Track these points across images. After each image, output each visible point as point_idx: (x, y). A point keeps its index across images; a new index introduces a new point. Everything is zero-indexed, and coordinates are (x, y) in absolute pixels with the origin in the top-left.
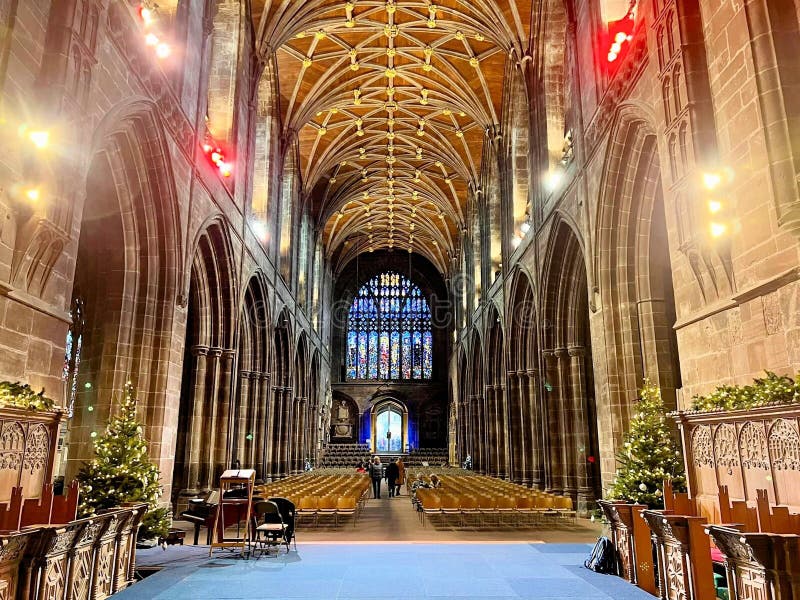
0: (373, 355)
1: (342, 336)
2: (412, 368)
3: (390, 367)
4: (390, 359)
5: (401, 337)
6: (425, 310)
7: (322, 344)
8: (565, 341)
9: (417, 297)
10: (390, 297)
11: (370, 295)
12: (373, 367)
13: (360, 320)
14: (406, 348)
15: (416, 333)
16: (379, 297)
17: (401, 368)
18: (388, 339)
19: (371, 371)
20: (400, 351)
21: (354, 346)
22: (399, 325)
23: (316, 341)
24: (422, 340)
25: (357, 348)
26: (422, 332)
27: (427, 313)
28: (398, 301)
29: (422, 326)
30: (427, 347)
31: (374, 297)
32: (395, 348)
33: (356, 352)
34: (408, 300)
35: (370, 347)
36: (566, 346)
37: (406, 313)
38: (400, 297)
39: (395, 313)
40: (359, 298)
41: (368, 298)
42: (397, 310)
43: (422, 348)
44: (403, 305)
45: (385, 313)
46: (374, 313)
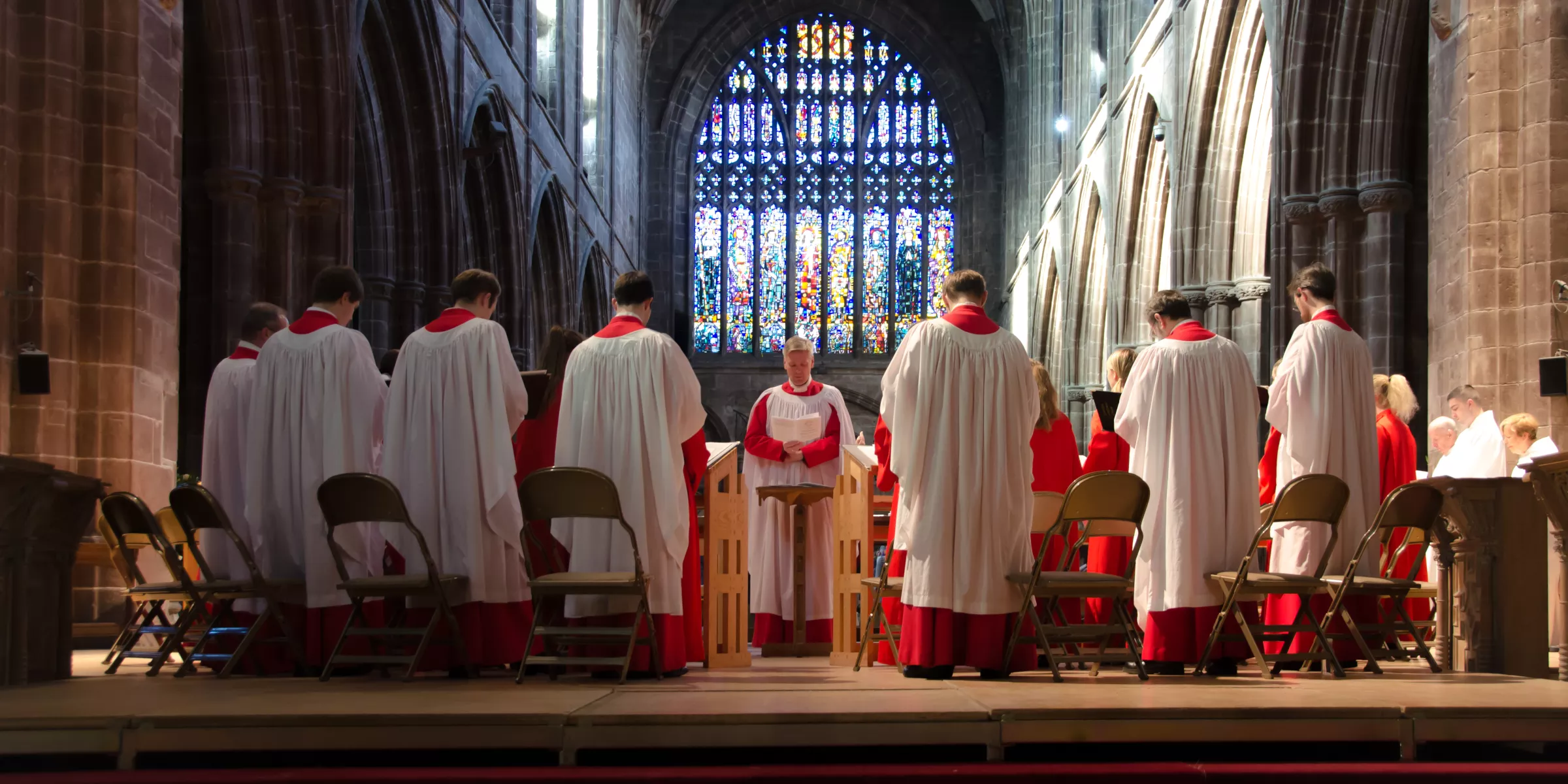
0: (773, 279)
1: (678, 222)
2: (892, 321)
3: (824, 318)
4: (825, 292)
5: (858, 225)
6: (934, 139)
7: (612, 235)
8: (1353, 168)
9: (909, 99)
10: (825, 97)
11: (764, 90)
12: (773, 315)
13: (732, 169)
14: (875, 261)
15: (907, 212)
16: (791, 95)
17: (857, 321)
18: (817, 229)
19: (766, 328)
20: (857, 270)
21: (713, 253)
22: (854, 188)
23: (596, 222)
24: (923, 235)
25: (723, 257)
26: (924, 209)
27: (940, 150)
28: (849, 111)
29: (925, 189)
30: (940, 258)
31: (774, 96)
32: (841, 257)
33: (720, 270)
34: (883, 110)
35: (764, 256)
36: (1352, 182)
37: (876, 149)
38: (858, 97)
39: (841, 148)
40: (727, 97)
41: (757, 98)
42: (849, 139)
43: (924, 256)
44: (866, 122)
45: (809, 149)
46: (774, 148)
